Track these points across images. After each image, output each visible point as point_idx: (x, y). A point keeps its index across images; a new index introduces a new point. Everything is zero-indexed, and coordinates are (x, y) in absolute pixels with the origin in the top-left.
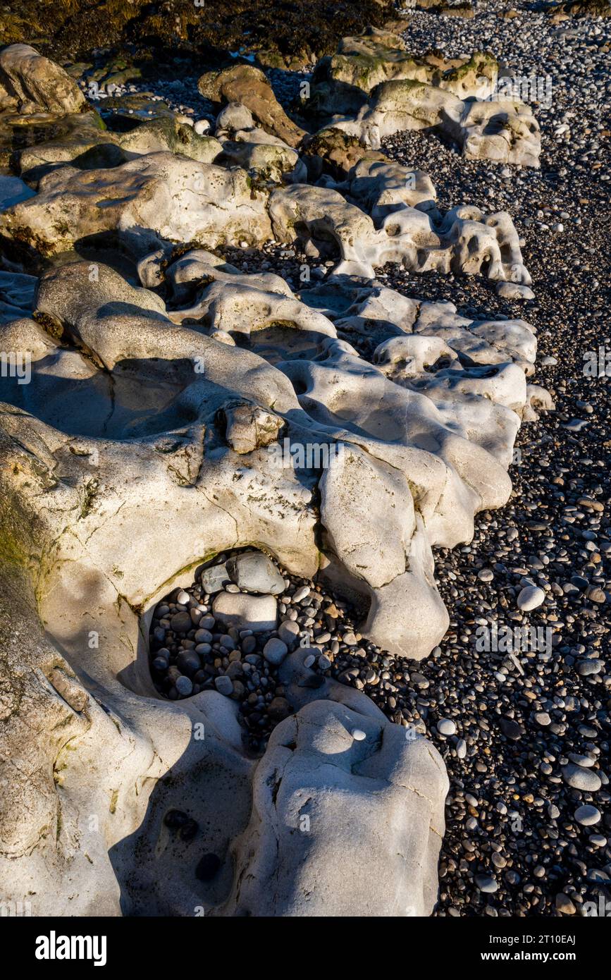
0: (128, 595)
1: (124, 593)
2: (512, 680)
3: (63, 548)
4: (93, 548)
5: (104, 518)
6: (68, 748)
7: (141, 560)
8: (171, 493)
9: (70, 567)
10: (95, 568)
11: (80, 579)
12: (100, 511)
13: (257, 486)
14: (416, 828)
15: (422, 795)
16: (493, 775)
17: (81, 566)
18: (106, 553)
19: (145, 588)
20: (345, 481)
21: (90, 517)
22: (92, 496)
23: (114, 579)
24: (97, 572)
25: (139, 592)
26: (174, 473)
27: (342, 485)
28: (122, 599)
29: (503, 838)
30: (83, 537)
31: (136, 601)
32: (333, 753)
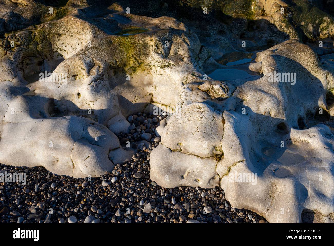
0: (154, 96)
1: (153, 94)
2: (140, 207)
3: (152, 70)
4: (158, 78)
5: (165, 73)
6: (83, 76)
7: (162, 91)
8: (178, 81)
9: (151, 76)
10: (154, 82)
11: (150, 81)
12: (165, 71)
13: (183, 94)
14: (63, 150)
15: (72, 151)
16: (94, 194)
17: (152, 78)
18: (159, 82)
19: (158, 99)
20: (189, 109)
21: (162, 70)
22: (168, 66)
23: (153, 88)
24: (153, 83)
25: (156, 98)
26: (186, 79)
27: (187, 109)
28: (151, 95)
29: (69, 192)
30: (158, 73)
31: (154, 99)
32: (89, 131)
